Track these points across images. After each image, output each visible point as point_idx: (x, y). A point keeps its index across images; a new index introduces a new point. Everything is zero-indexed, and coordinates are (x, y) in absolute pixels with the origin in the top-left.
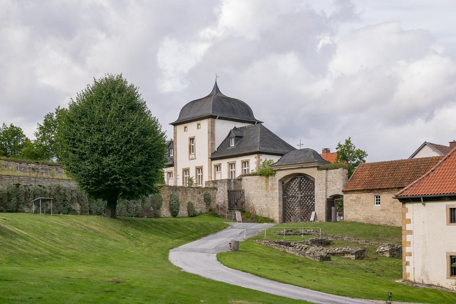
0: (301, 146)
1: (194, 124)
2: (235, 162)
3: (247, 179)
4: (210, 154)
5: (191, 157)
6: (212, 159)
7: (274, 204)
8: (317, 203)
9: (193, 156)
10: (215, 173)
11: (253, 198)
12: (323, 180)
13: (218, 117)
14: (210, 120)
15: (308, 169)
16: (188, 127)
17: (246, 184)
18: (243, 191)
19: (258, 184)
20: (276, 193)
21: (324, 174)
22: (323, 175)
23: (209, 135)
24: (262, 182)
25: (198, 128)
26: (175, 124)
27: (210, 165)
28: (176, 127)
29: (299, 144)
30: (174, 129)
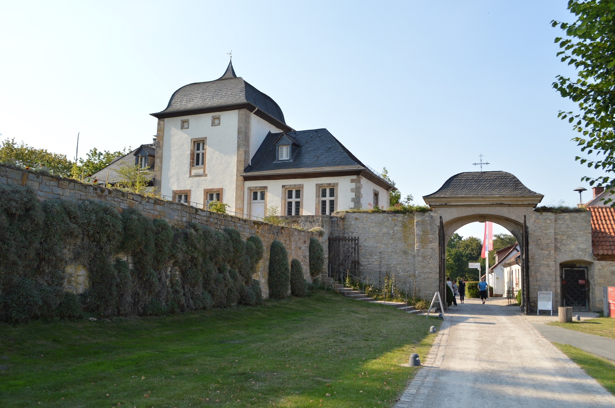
0: (484, 166)
1: (207, 118)
2: (302, 186)
3: (356, 219)
4: (242, 169)
5: (194, 172)
6: (246, 179)
7: (429, 270)
8: (536, 273)
9: (201, 171)
10: (250, 204)
11: (371, 255)
12: (548, 231)
13: (257, 109)
14: (244, 111)
15: (511, 209)
16: (190, 121)
17: (354, 226)
18: (357, 241)
19: (385, 230)
20: (432, 248)
21: (550, 220)
22: (548, 221)
23: (241, 137)
24: (395, 225)
25: (213, 124)
26: (160, 116)
27: (240, 189)
28: (164, 121)
29: (479, 162)
30: (159, 124)
